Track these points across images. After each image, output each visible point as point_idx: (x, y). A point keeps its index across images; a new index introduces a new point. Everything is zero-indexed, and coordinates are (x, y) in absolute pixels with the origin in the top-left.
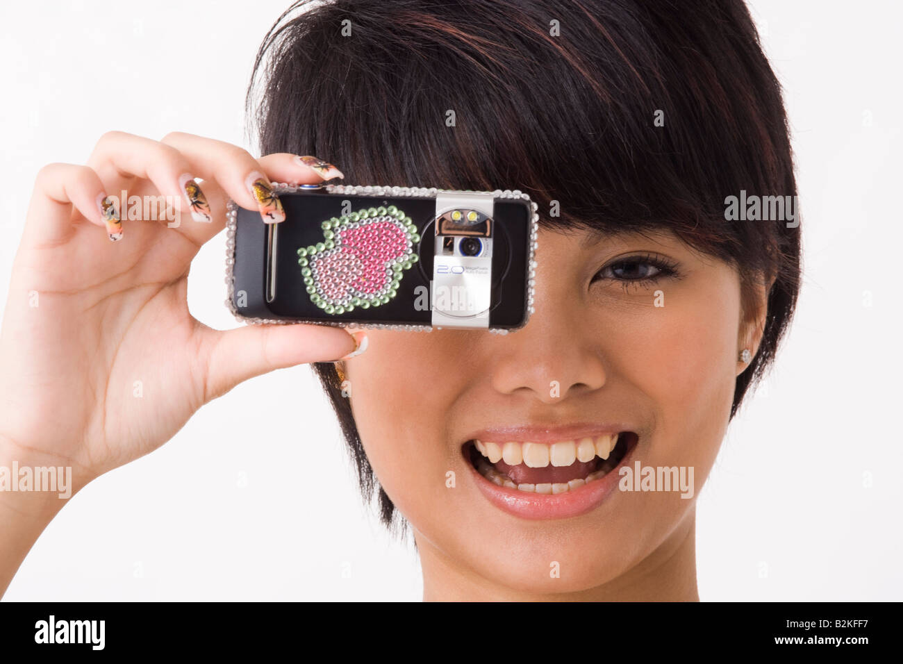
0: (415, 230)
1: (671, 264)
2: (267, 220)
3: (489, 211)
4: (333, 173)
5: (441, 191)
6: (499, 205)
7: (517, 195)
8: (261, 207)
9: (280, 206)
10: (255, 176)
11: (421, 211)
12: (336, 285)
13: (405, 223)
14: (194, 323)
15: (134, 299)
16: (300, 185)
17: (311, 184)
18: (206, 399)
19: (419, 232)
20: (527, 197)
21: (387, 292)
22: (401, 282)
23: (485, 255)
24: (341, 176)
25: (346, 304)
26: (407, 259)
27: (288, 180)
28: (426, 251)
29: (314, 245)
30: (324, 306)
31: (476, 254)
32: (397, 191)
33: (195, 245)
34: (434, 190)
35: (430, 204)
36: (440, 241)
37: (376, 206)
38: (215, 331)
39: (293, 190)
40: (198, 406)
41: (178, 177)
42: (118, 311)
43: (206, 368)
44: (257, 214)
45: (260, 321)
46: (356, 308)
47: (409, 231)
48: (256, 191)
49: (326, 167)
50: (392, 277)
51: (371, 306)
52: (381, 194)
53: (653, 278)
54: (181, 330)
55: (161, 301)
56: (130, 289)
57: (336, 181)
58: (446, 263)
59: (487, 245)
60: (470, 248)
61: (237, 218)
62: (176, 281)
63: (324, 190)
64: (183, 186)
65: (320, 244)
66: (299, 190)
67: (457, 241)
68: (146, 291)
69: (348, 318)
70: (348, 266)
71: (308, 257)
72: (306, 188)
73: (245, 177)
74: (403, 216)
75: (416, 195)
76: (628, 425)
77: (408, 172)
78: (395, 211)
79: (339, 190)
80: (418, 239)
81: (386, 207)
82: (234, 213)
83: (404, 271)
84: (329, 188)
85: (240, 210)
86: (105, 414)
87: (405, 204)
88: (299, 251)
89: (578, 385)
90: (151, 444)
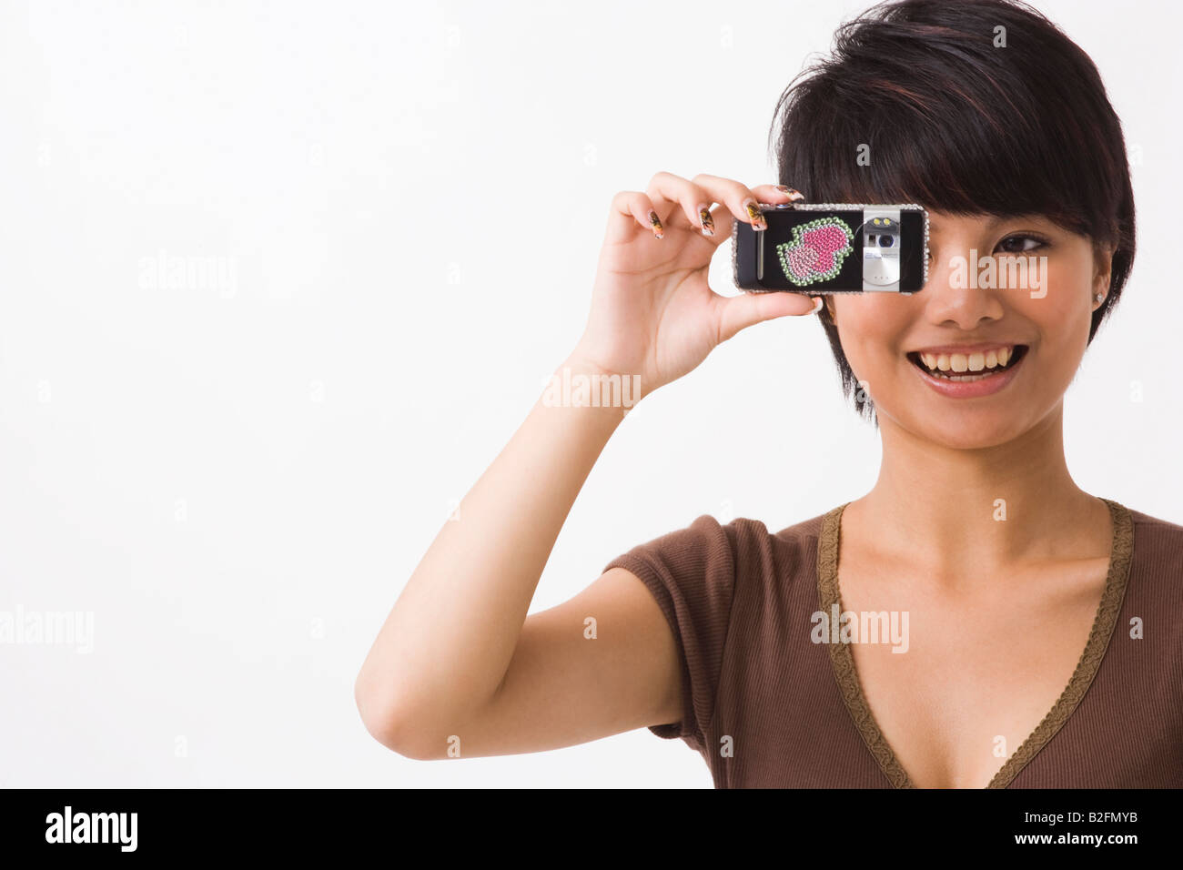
0: (851, 232)
2: (755, 228)
3: (898, 219)
4: (797, 195)
5: (866, 205)
6: (904, 214)
7: (915, 207)
8: (751, 220)
9: (763, 220)
10: (748, 201)
11: (854, 219)
12: (802, 268)
13: (844, 228)
14: (712, 294)
15: (675, 279)
16: (777, 205)
17: (784, 204)
18: (719, 342)
19: (853, 233)
20: (921, 208)
21: (834, 271)
22: (842, 265)
23: (896, 246)
24: (803, 197)
25: (808, 280)
26: (846, 250)
27: (770, 201)
28: (858, 245)
29: (787, 242)
30: (794, 281)
31: (890, 245)
32: (839, 207)
33: (714, 245)
34: (862, 206)
35: (860, 214)
36: (867, 238)
37: (826, 218)
38: (722, 297)
39: (773, 209)
40: (714, 346)
41: (697, 205)
42: (665, 286)
43: (720, 322)
44: (749, 225)
45: (754, 291)
46: (814, 281)
47: (847, 232)
48: (749, 211)
49: (792, 192)
50: (837, 262)
51: (824, 280)
52: (829, 209)
53: (1035, 249)
54: (704, 297)
55: (692, 279)
56: (673, 272)
57: (799, 201)
58: (871, 251)
59: (897, 240)
60: (886, 242)
61: (738, 227)
62: (702, 268)
63: (792, 208)
64: (699, 211)
65: (790, 242)
66: (777, 209)
67: (878, 238)
68: (681, 274)
69: (809, 288)
70: (809, 256)
71: (784, 251)
72: (781, 207)
73: (742, 203)
74: (843, 224)
75: (851, 209)
76: (1021, 341)
77: (875, 182)
78: (838, 221)
79: (802, 207)
80: (853, 238)
81: (832, 217)
82: (736, 224)
83: (844, 258)
84: (795, 206)
85: (740, 224)
86: (656, 349)
87: (844, 216)
88: (778, 247)
89: (985, 318)
90: (685, 369)
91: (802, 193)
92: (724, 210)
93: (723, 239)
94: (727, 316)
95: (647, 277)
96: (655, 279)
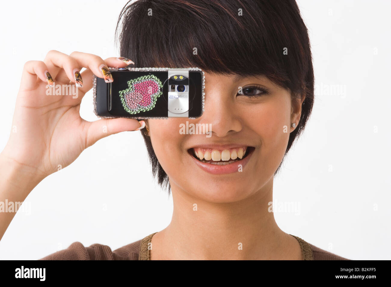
0: (161, 83)
1: (266, 89)
2: (106, 81)
3: (187, 76)
4: (130, 62)
5: (170, 69)
6: (191, 73)
7: (197, 69)
8: (104, 77)
9: (111, 76)
10: (102, 66)
11: (162, 76)
12: (133, 104)
13: (157, 81)
14: (82, 120)
15: (61, 112)
16: (119, 68)
17: (123, 68)
18: (86, 147)
19: (162, 84)
20: (200, 70)
21: (152, 105)
22: (156, 102)
23: (186, 91)
24: (133, 63)
25: (137, 111)
26: (158, 94)
27: (115, 66)
28: (165, 91)
29: (125, 89)
30: (129, 111)
31: (183, 91)
32: (154, 69)
34: (167, 69)
35: (166, 73)
36: (170, 87)
37: (147, 75)
38: (87, 122)
39: (117, 70)
40: (83, 150)
42: (55, 116)
43: (86, 135)
44: (103, 79)
45: (106, 117)
46: (140, 112)
47: (159, 84)
48: (103, 71)
49: (128, 60)
50: (153, 100)
51: (146, 111)
52: (148, 70)
53: (259, 94)
54: (77, 122)
55: (70, 111)
56: (59, 108)
58: (173, 95)
59: (187, 88)
60: (181, 89)
61: (97, 81)
62: (76, 106)
63: (128, 70)
64: (74, 73)
65: (127, 89)
66: (119, 70)
67: (176, 86)
68: (64, 109)
69: (138, 115)
70: (137, 97)
71: (123, 94)
72: (121, 69)
73: (99, 67)
74: (156, 79)
75: (161, 70)
78: (154, 77)
79: (133, 69)
80: (162, 86)
81: (150, 75)
82: (95, 79)
83: (157, 98)
84: (129, 69)
86: (50, 152)
87: (156, 74)
88: (120, 92)
90: (66, 163)
91: (133, 61)
92: (89, 72)
93: (88, 89)
94: (91, 132)
95: (45, 110)
96: (49, 111)
